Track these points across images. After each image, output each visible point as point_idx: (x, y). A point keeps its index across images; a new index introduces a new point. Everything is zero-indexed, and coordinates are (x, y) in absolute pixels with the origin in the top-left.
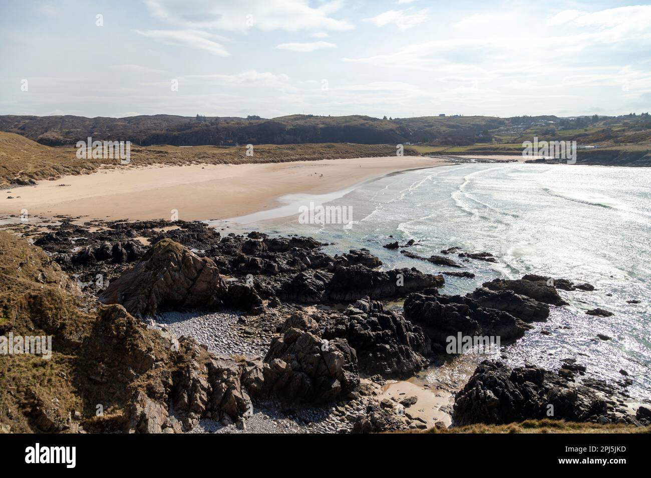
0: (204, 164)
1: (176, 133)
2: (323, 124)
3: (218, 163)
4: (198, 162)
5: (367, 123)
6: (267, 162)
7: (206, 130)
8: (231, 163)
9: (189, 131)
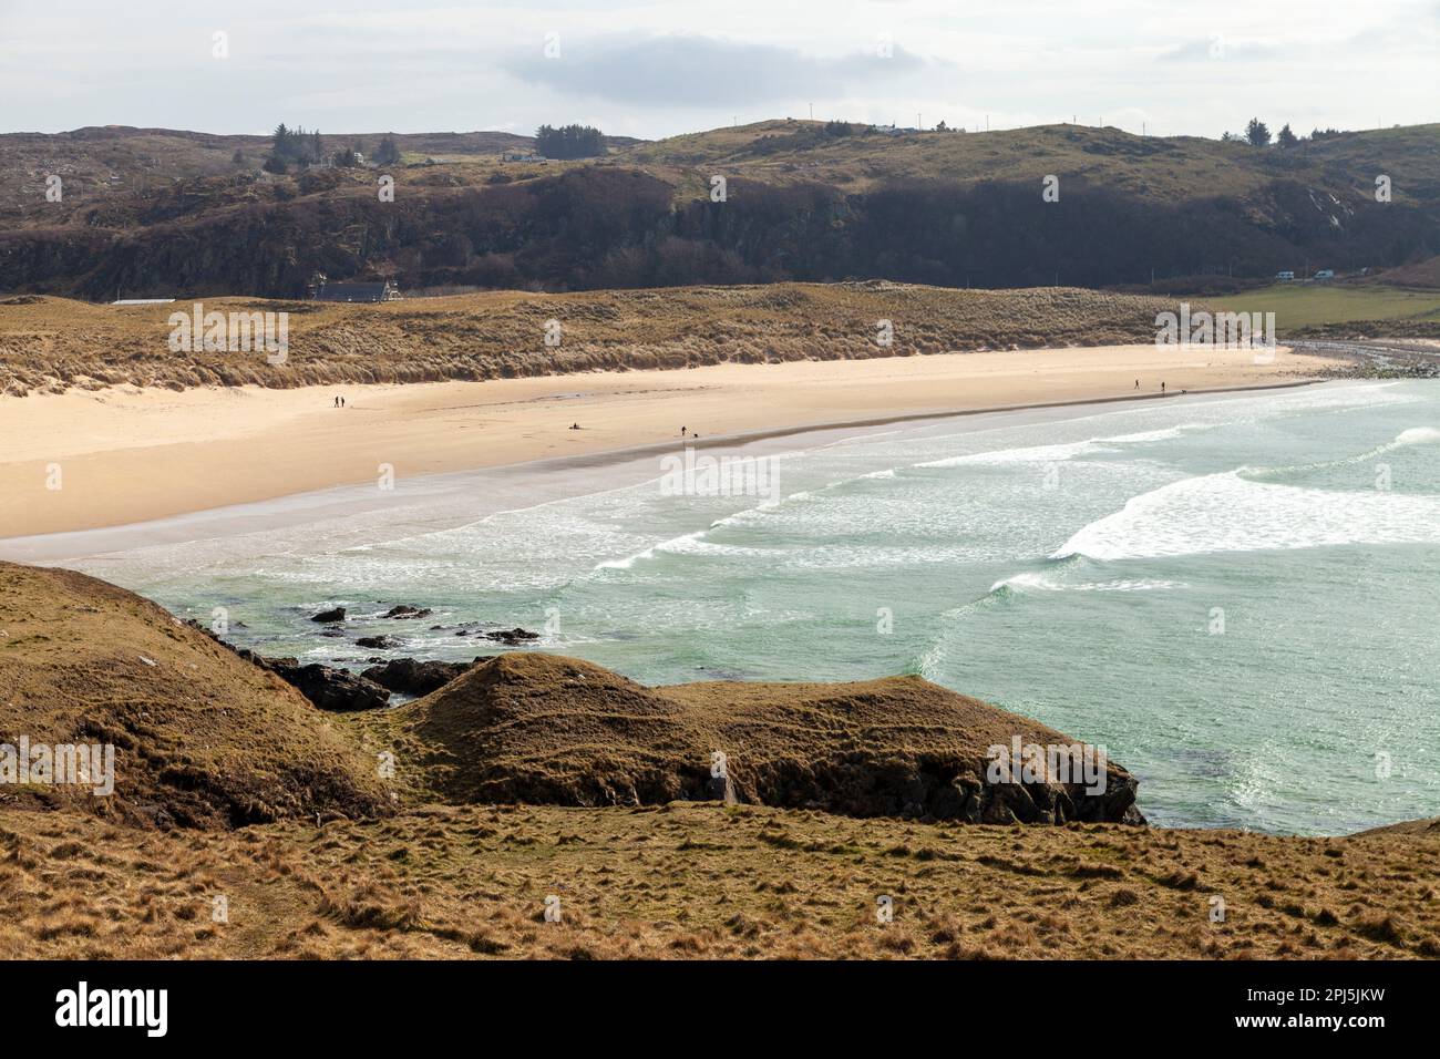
0: (128, 386)
1: (126, 234)
2: (876, 173)
3: (191, 383)
4: (100, 378)
5: (1096, 169)
6: (431, 377)
7: (271, 218)
8: (254, 381)
9: (188, 222)
